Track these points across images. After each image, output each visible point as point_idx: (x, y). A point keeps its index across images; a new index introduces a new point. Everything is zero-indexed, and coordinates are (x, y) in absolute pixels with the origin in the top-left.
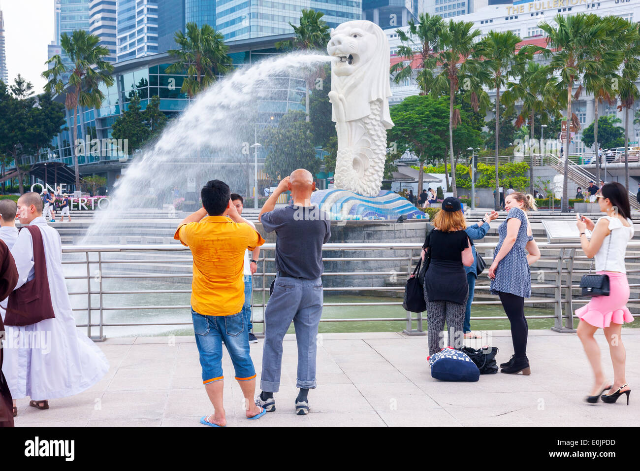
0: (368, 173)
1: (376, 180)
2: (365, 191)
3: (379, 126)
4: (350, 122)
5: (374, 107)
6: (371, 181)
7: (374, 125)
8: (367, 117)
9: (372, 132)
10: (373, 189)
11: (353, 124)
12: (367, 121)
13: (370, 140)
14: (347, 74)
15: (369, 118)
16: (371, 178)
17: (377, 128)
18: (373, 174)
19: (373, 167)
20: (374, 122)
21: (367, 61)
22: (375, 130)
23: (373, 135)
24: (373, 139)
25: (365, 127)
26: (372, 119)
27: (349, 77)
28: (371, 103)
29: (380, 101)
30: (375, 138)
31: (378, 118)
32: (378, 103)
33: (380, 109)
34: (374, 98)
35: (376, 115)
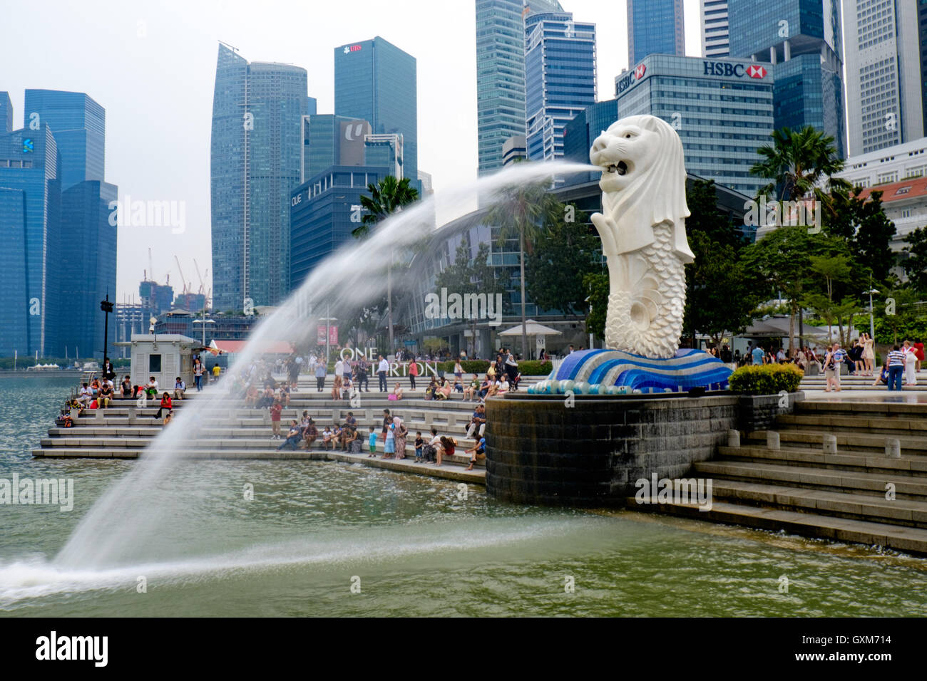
0: (654, 326)
1: (667, 335)
2: (650, 351)
3: (670, 258)
4: (624, 254)
5: (660, 232)
6: (661, 337)
7: (661, 258)
8: (650, 246)
9: (660, 268)
10: (663, 348)
11: (629, 256)
12: (650, 252)
13: (656, 279)
14: (618, 188)
15: (653, 249)
16: (660, 333)
17: (666, 261)
18: (662, 326)
19: (663, 316)
20: (662, 254)
21: (646, 169)
22: (664, 265)
23: (661, 272)
24: (661, 277)
25: (648, 261)
26: (658, 249)
27: (620, 193)
28: (655, 226)
29: (668, 224)
30: (665, 276)
31: (668, 248)
32: (667, 227)
33: (670, 235)
34: (658, 220)
35: (664, 243)
